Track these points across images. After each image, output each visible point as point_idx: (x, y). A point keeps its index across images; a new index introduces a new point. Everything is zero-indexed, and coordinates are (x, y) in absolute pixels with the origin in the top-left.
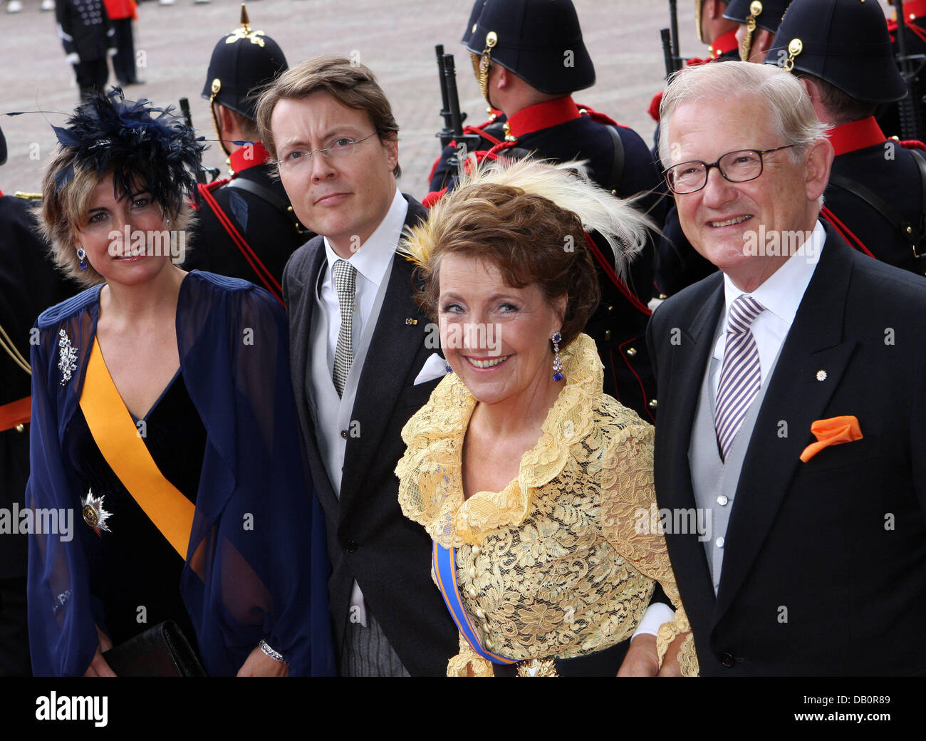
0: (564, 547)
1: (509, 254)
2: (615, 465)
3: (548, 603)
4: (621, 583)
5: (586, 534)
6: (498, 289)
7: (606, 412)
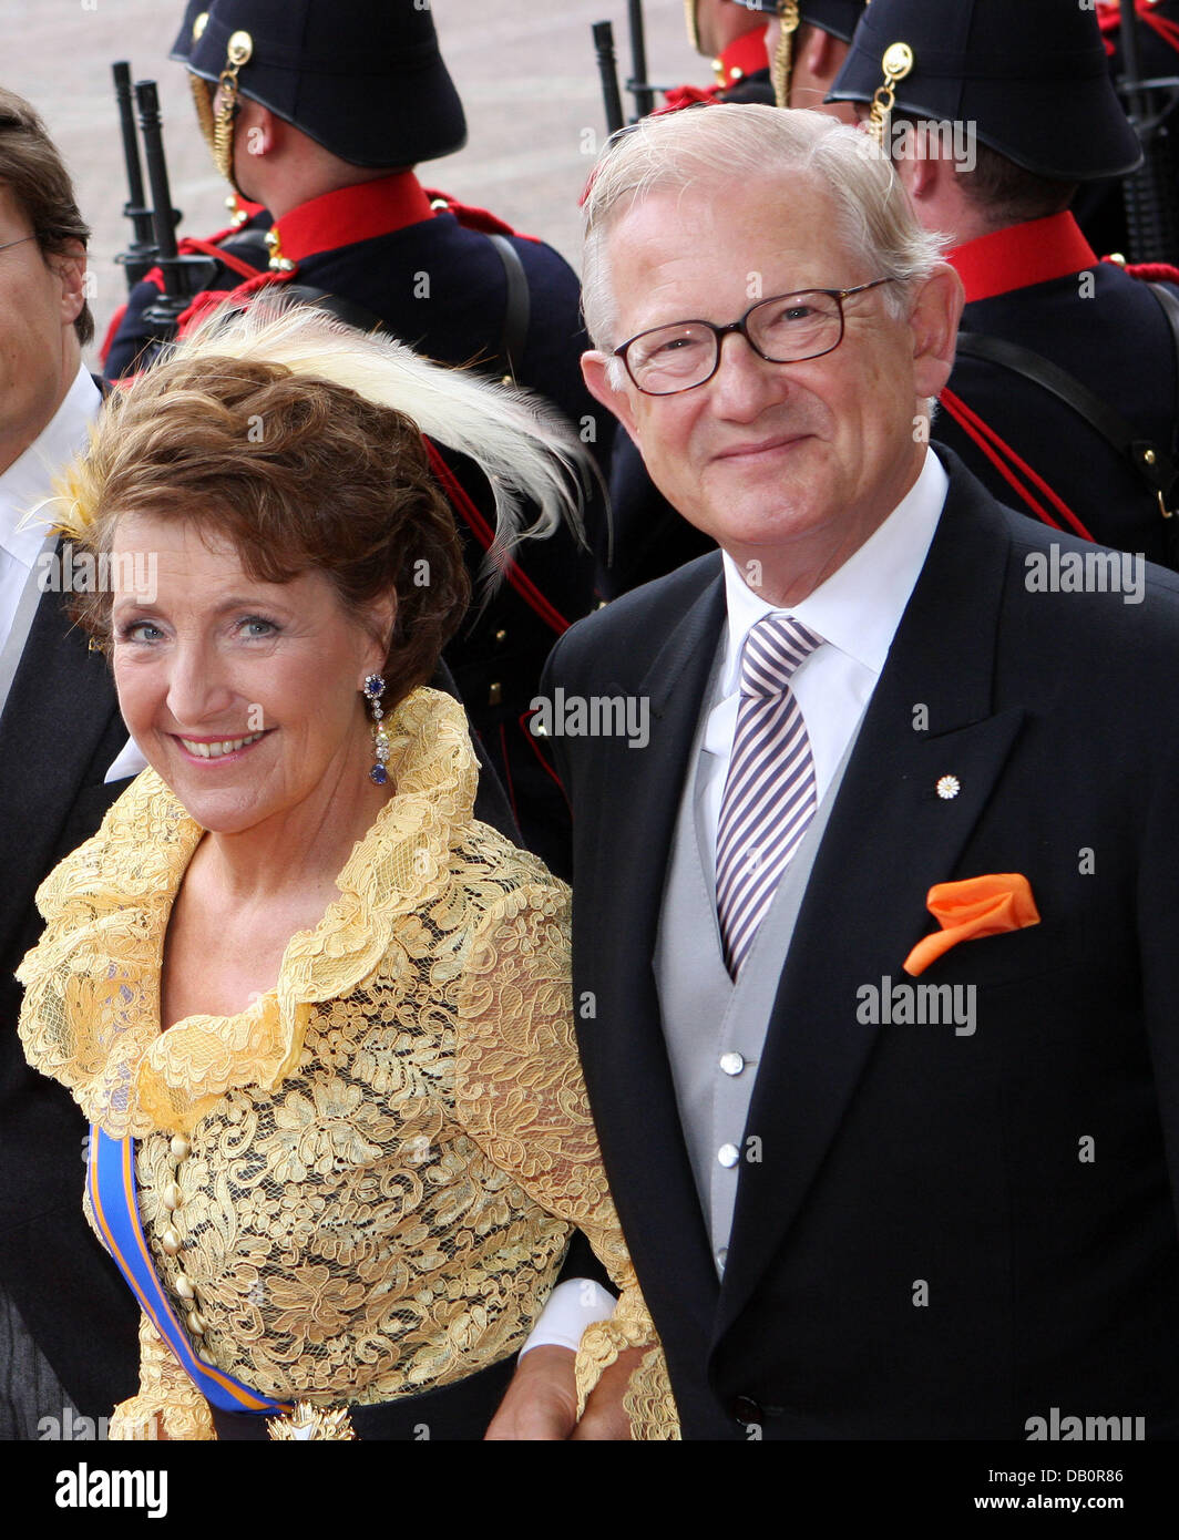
0: (371, 1143)
1: (254, 511)
2: (491, 965)
3: (332, 1265)
4: (493, 1230)
5: (421, 1116)
6: (232, 587)
7: (477, 854)
